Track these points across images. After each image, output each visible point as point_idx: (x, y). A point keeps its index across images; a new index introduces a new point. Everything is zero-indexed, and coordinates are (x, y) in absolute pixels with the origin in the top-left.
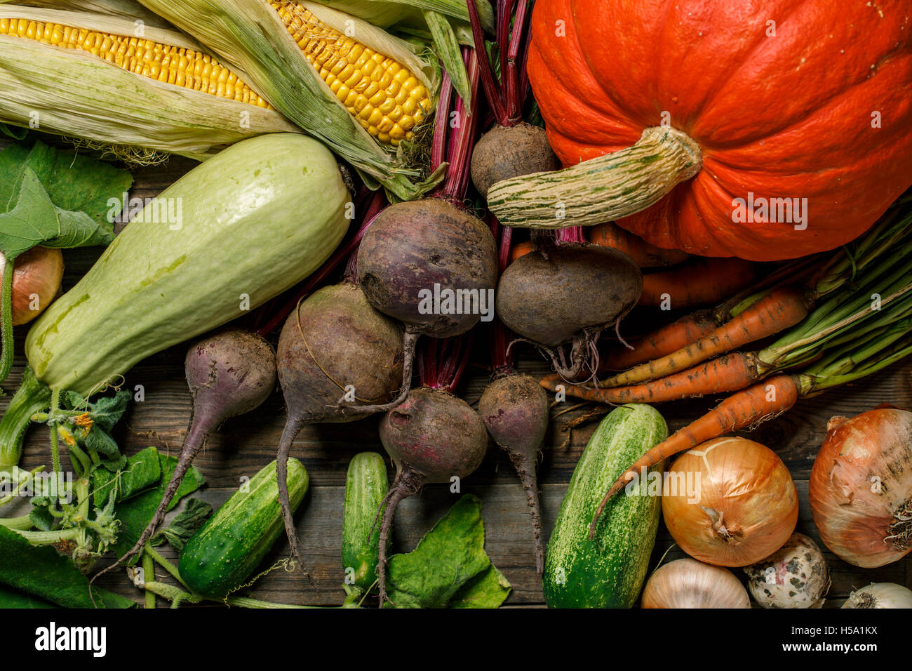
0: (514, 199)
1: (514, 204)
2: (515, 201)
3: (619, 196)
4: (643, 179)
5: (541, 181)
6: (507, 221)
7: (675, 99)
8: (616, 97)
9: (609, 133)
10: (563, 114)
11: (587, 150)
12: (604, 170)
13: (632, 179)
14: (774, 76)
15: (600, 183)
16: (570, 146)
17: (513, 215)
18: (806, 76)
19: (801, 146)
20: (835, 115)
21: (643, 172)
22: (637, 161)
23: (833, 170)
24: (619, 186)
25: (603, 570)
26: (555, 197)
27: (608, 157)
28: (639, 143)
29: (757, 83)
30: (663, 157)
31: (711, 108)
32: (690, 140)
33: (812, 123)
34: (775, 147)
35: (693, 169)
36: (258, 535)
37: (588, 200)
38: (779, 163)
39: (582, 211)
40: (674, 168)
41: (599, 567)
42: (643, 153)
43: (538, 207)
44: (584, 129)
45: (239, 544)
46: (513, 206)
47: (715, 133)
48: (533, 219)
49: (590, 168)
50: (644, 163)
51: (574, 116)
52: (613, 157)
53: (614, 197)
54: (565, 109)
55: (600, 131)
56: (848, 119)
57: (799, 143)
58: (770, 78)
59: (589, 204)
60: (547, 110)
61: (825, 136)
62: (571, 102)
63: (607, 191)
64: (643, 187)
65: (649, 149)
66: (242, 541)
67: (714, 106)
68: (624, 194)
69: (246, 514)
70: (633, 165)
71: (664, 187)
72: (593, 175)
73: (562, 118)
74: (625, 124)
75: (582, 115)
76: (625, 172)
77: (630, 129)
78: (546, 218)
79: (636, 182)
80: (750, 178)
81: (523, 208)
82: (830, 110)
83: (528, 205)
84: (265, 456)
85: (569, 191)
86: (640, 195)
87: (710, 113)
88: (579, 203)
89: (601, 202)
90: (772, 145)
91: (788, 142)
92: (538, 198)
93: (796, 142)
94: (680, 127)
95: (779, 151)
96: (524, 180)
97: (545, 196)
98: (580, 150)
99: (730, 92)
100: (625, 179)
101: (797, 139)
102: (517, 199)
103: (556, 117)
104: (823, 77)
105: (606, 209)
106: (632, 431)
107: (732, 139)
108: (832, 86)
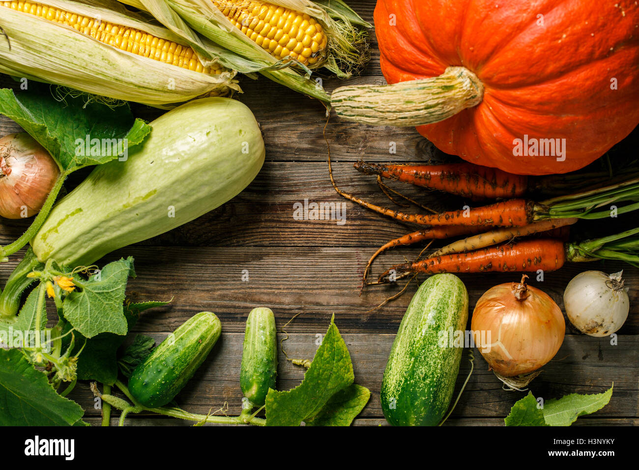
0: (350, 100)
1: (349, 103)
2: (350, 102)
3: (422, 109)
4: (441, 101)
5: (371, 91)
6: (342, 115)
7: (471, 48)
8: (432, 41)
9: (423, 66)
10: (393, 48)
11: (406, 76)
12: (415, 89)
13: (433, 99)
14: (543, 44)
15: (411, 98)
16: (394, 71)
17: (346, 111)
18: (565, 48)
19: (553, 95)
20: (580, 78)
21: (442, 95)
22: (439, 88)
23: (572, 116)
24: (423, 102)
25: (423, 391)
26: (377, 103)
27: (419, 81)
28: (442, 76)
29: (530, 47)
30: (457, 88)
31: (496, 59)
32: (477, 80)
33: (564, 81)
34: (535, 93)
35: (477, 101)
36: (185, 365)
37: (400, 109)
38: (536, 105)
39: (395, 116)
40: (463, 97)
41: (419, 388)
42: (444, 82)
43: (365, 108)
44: (406, 60)
45: (172, 371)
46: (348, 104)
47: (496, 77)
48: (360, 116)
49: (405, 87)
50: (443, 89)
51: (400, 50)
52: (422, 82)
53: (419, 110)
54: (395, 44)
55: (417, 63)
56: (588, 82)
57: (553, 93)
58: (539, 44)
59: (401, 111)
60: (383, 44)
61: (571, 91)
62: (400, 40)
63: (414, 104)
64: (440, 106)
65: (449, 80)
66: (174, 369)
67: (498, 57)
68: (426, 108)
69: (177, 350)
70: (435, 90)
71: (454, 109)
72: (406, 92)
73: (392, 50)
74: (435, 61)
75: (406, 50)
76: (429, 93)
77: (438, 65)
78: (369, 117)
79: (436, 102)
80: (514, 112)
81: (354, 108)
82: (577, 74)
83: (359, 105)
84: (191, 311)
85: (388, 100)
86: (436, 111)
87: (494, 62)
88: (393, 110)
89: (409, 111)
90: (533, 92)
91: (544, 91)
92: (366, 102)
93: (550, 93)
94: (472, 69)
95: (536, 97)
96: (358, 88)
97: (371, 101)
98: (401, 75)
99: (511, 49)
100: (428, 98)
101: (551, 90)
102: (351, 100)
103: (388, 49)
104: (576, 50)
105: (412, 117)
106: (442, 293)
107: (507, 82)
108: (582, 57)
